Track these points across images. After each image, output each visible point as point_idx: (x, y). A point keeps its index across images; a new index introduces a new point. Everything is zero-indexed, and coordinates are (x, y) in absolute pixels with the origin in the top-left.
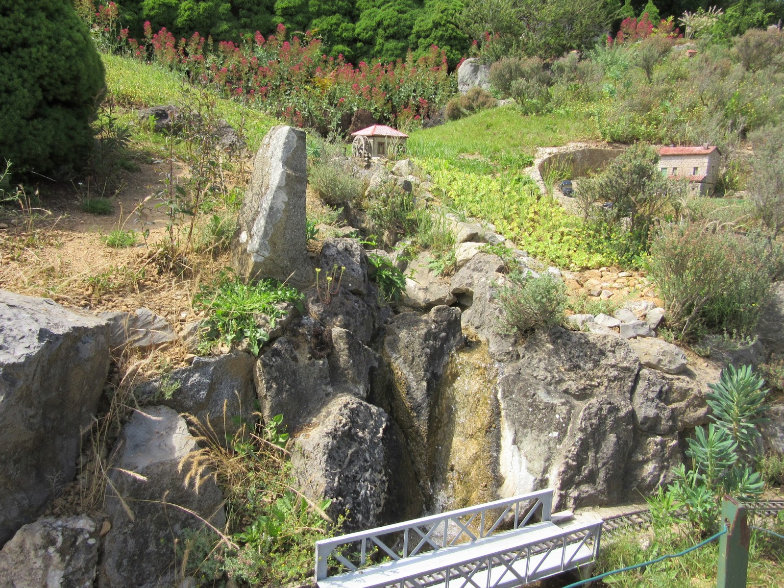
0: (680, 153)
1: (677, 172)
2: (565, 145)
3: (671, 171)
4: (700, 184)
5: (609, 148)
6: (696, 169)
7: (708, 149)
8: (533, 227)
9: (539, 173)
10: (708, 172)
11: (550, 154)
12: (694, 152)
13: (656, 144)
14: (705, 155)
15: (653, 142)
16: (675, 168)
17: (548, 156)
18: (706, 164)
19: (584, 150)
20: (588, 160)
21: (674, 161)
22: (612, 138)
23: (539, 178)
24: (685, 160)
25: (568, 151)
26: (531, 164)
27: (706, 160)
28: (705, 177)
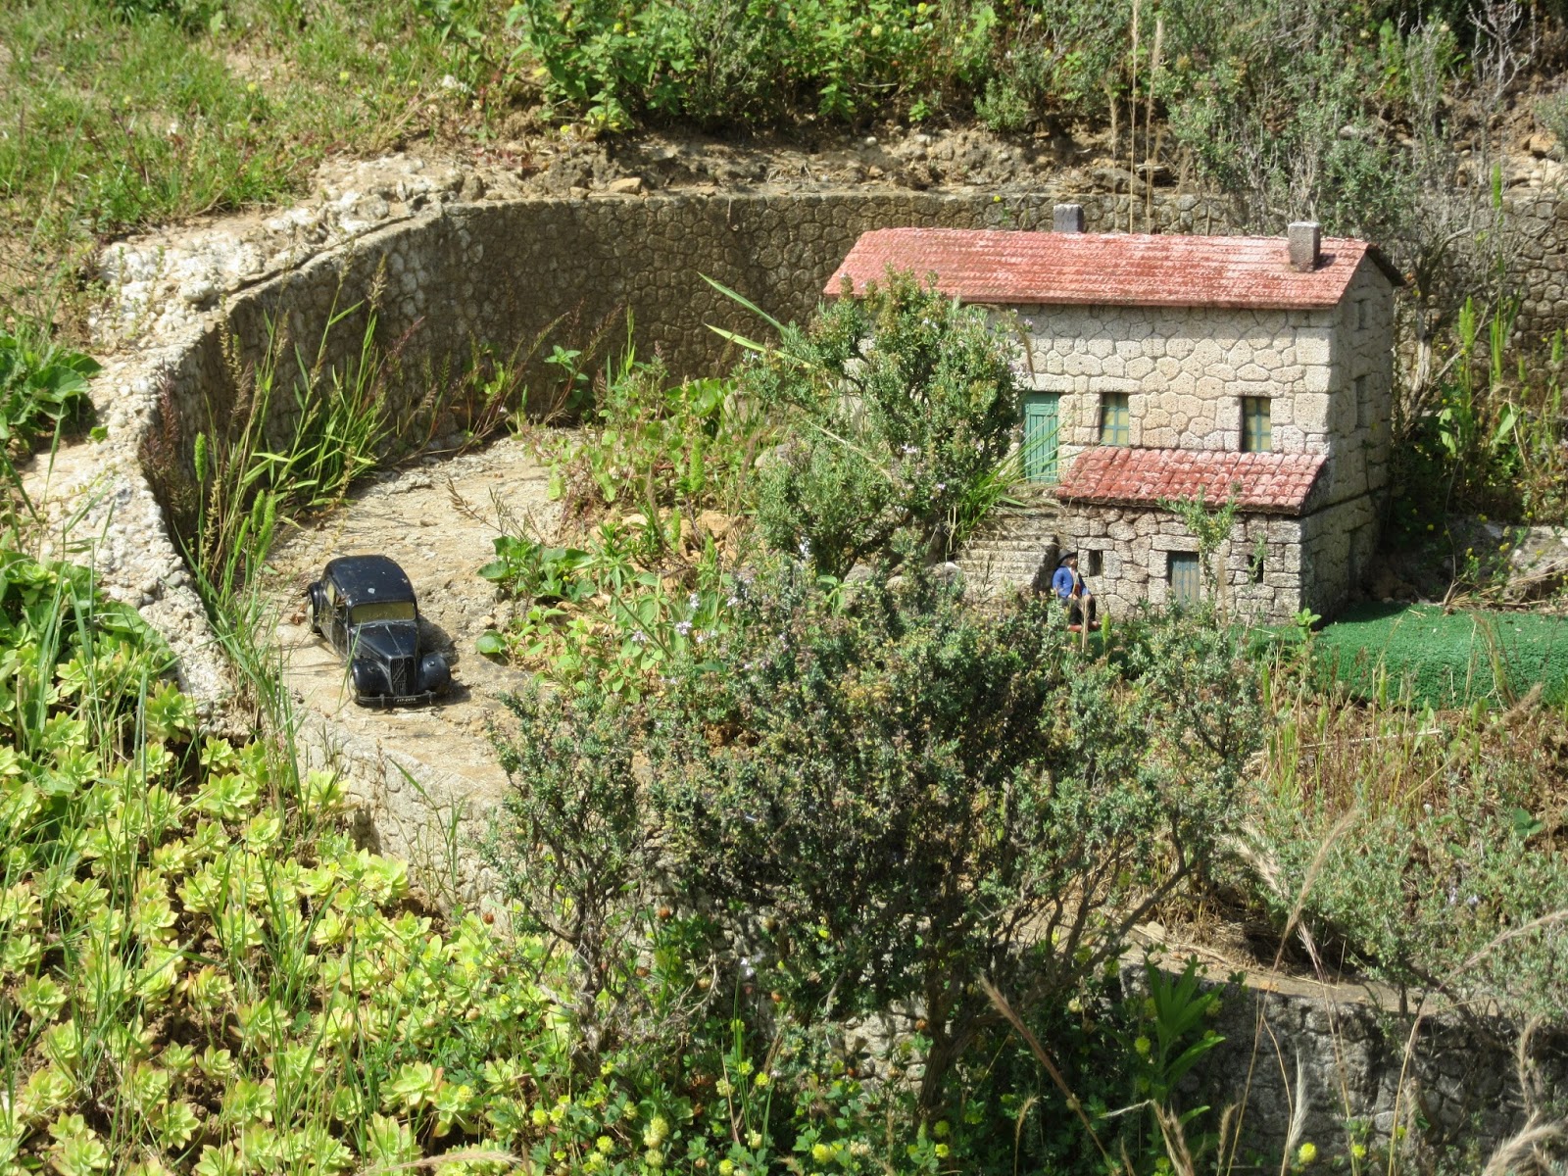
0: (1137, 289)
1: (1128, 423)
2: (297, 187)
3: (1091, 416)
4: (1293, 531)
5: (617, 188)
6: (1253, 406)
7: (1321, 261)
8: (207, 1095)
9: (152, 513)
10: (1333, 433)
11: (205, 302)
12: (1235, 287)
13: (933, 124)
14: (1302, 316)
15: (917, 111)
16: (1112, 400)
17: (198, 325)
18: (1321, 378)
19: (441, 228)
20: (480, 298)
21: (1100, 346)
22: (629, 92)
23: (157, 559)
24: (1177, 345)
25: (333, 250)
26: (82, 420)
27: (1315, 350)
28: (1322, 470)
